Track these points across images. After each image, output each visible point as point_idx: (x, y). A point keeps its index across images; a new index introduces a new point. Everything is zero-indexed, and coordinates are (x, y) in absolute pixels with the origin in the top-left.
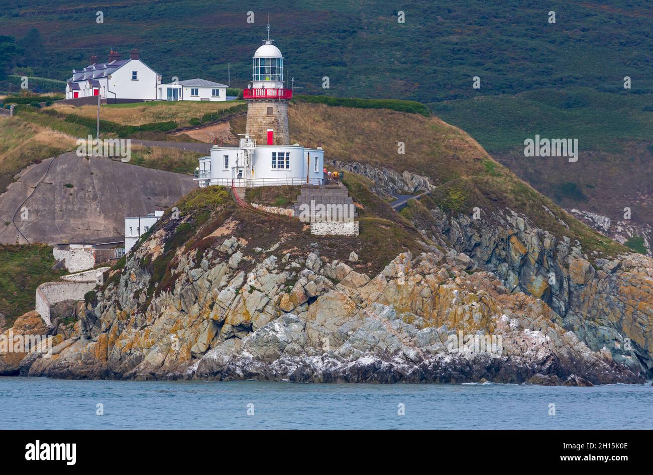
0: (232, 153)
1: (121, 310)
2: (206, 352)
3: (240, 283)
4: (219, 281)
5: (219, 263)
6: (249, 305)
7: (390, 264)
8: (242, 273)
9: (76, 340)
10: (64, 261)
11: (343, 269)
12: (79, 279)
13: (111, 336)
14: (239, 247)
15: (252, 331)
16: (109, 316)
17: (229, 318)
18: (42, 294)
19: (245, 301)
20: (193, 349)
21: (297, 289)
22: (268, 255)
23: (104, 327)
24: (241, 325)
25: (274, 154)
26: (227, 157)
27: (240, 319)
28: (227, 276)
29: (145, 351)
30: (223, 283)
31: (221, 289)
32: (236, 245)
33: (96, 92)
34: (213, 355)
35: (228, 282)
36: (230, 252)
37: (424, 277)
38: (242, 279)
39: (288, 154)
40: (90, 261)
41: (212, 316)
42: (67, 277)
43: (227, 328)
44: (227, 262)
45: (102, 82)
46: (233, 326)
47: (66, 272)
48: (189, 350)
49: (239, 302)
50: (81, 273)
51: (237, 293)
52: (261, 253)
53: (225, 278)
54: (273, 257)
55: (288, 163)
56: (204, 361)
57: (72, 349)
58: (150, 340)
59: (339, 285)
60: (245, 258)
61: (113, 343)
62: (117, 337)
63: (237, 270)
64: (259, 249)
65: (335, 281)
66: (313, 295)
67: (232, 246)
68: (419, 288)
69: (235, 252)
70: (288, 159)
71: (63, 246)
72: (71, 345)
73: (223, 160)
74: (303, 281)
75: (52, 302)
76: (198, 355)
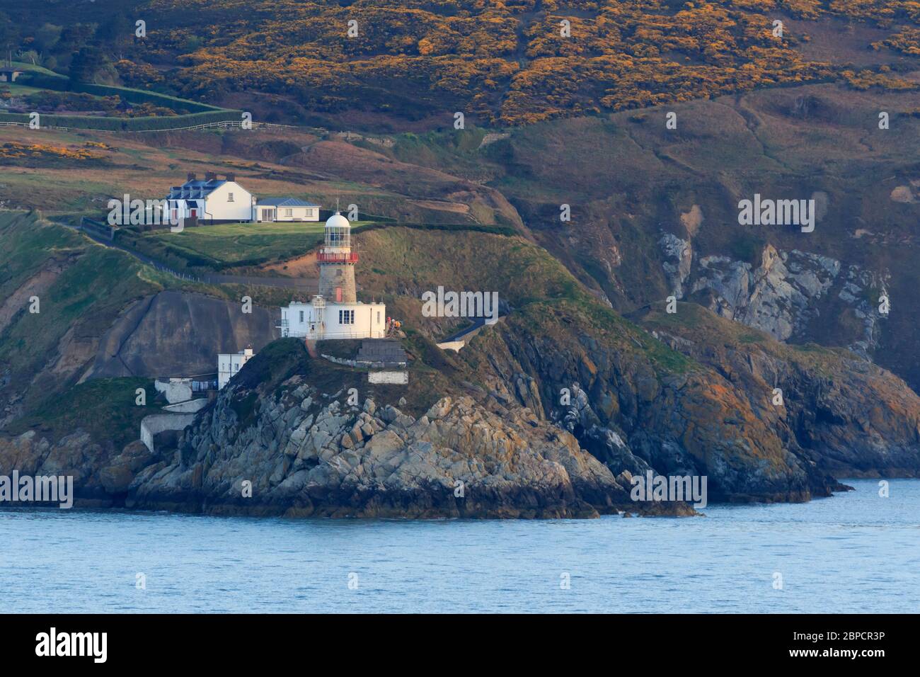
0: (306, 309)
1: (214, 443)
2: (282, 481)
3: (310, 424)
4: (293, 421)
5: (293, 406)
6: (316, 443)
7: (433, 408)
8: (312, 416)
9: (176, 467)
10: (165, 392)
11: (394, 413)
12: (177, 410)
13: (205, 465)
14: (310, 392)
15: (318, 464)
16: (204, 447)
17: (300, 453)
18: (146, 425)
19: (313, 439)
20: (271, 479)
21: (356, 429)
22: (333, 400)
23: (199, 456)
24: (310, 459)
25: (341, 312)
26: (302, 312)
27: (308, 454)
28: (300, 417)
29: (232, 480)
30: (296, 424)
31: (294, 429)
32: (307, 391)
33: (194, 212)
34: (287, 483)
35: (300, 423)
36: (303, 396)
37: (460, 418)
38: (311, 421)
39: (353, 312)
40: (187, 394)
41: (286, 451)
42: (168, 408)
43: (298, 461)
44: (300, 406)
45: (199, 202)
46: (303, 460)
47: (166, 403)
48: (268, 478)
49: (308, 440)
50: (180, 403)
51: (307, 433)
52: (327, 398)
53: (298, 419)
54: (337, 402)
55: (352, 319)
56: (279, 489)
57: (172, 475)
58: (237, 470)
59: (391, 426)
60: (314, 402)
61: (207, 472)
62: (210, 466)
63: (308, 413)
64: (325, 395)
65: (388, 422)
66: (369, 434)
67: (305, 391)
68: (455, 428)
69: (306, 397)
70: (352, 315)
71: (165, 380)
72: (172, 471)
73: (298, 315)
74: (360, 423)
75: (155, 432)
76: (275, 484)
